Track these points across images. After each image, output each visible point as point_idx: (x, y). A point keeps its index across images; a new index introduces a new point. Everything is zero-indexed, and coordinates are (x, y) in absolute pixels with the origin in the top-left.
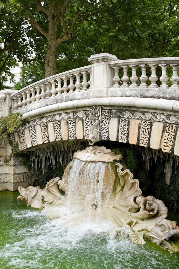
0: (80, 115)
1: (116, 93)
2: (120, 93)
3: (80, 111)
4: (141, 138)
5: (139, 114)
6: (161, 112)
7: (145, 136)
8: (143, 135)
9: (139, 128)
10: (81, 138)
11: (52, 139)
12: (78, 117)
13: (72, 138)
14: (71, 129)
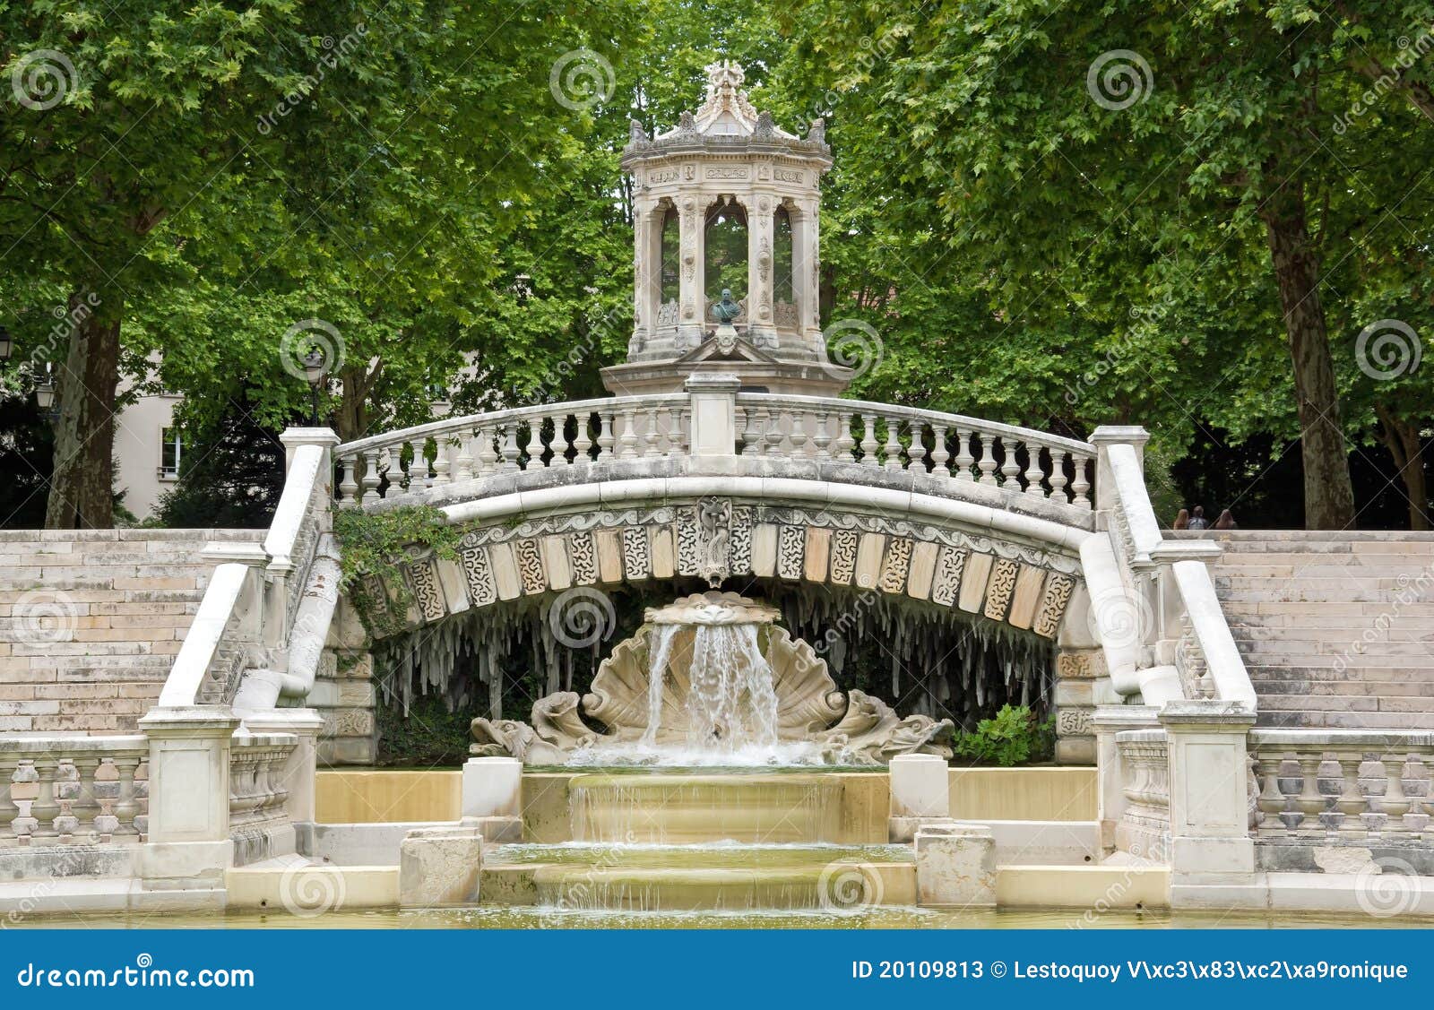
0: (662, 516)
1: (758, 467)
2: (767, 469)
3: (660, 507)
4: (834, 567)
5: (828, 517)
6: (877, 513)
7: (845, 563)
8: (839, 559)
9: (830, 546)
10: (670, 574)
12: (652, 523)
13: (636, 575)
14: (633, 554)
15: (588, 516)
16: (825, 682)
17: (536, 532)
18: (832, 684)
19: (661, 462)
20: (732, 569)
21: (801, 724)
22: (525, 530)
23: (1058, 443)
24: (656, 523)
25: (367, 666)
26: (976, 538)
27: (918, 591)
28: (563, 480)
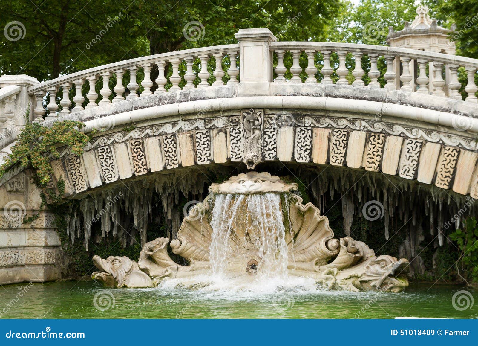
0: (220, 123)
1: (284, 90)
2: (290, 90)
3: (219, 117)
4: (332, 154)
5: (328, 121)
6: (361, 117)
7: (339, 152)
8: (335, 149)
9: (329, 140)
10: (224, 161)
11: (156, 166)
12: (214, 127)
13: (204, 162)
14: (201, 147)
15: (174, 124)
16: (327, 232)
17: (143, 135)
18: (332, 233)
19: (222, 88)
20: (264, 156)
21: (311, 260)
22: (135, 134)
24: (216, 127)
25: (43, 221)
26: (429, 132)
27: (389, 169)
28: (161, 101)
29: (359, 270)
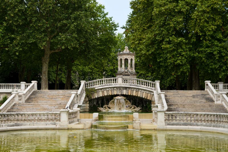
0: (115, 89)
1: (124, 85)
4: (131, 94)
5: (131, 89)
6: (135, 89)
9: (131, 92)
10: (116, 94)
11: (106, 95)
12: (114, 89)
13: (113, 94)
14: (113, 92)
15: (108, 89)
19: (115, 84)
20: (122, 94)
22: (103, 90)
23: (152, 82)
25: (88, 102)
26: (144, 91)
27: (139, 96)
28: (106, 85)
29: (135, 109)
